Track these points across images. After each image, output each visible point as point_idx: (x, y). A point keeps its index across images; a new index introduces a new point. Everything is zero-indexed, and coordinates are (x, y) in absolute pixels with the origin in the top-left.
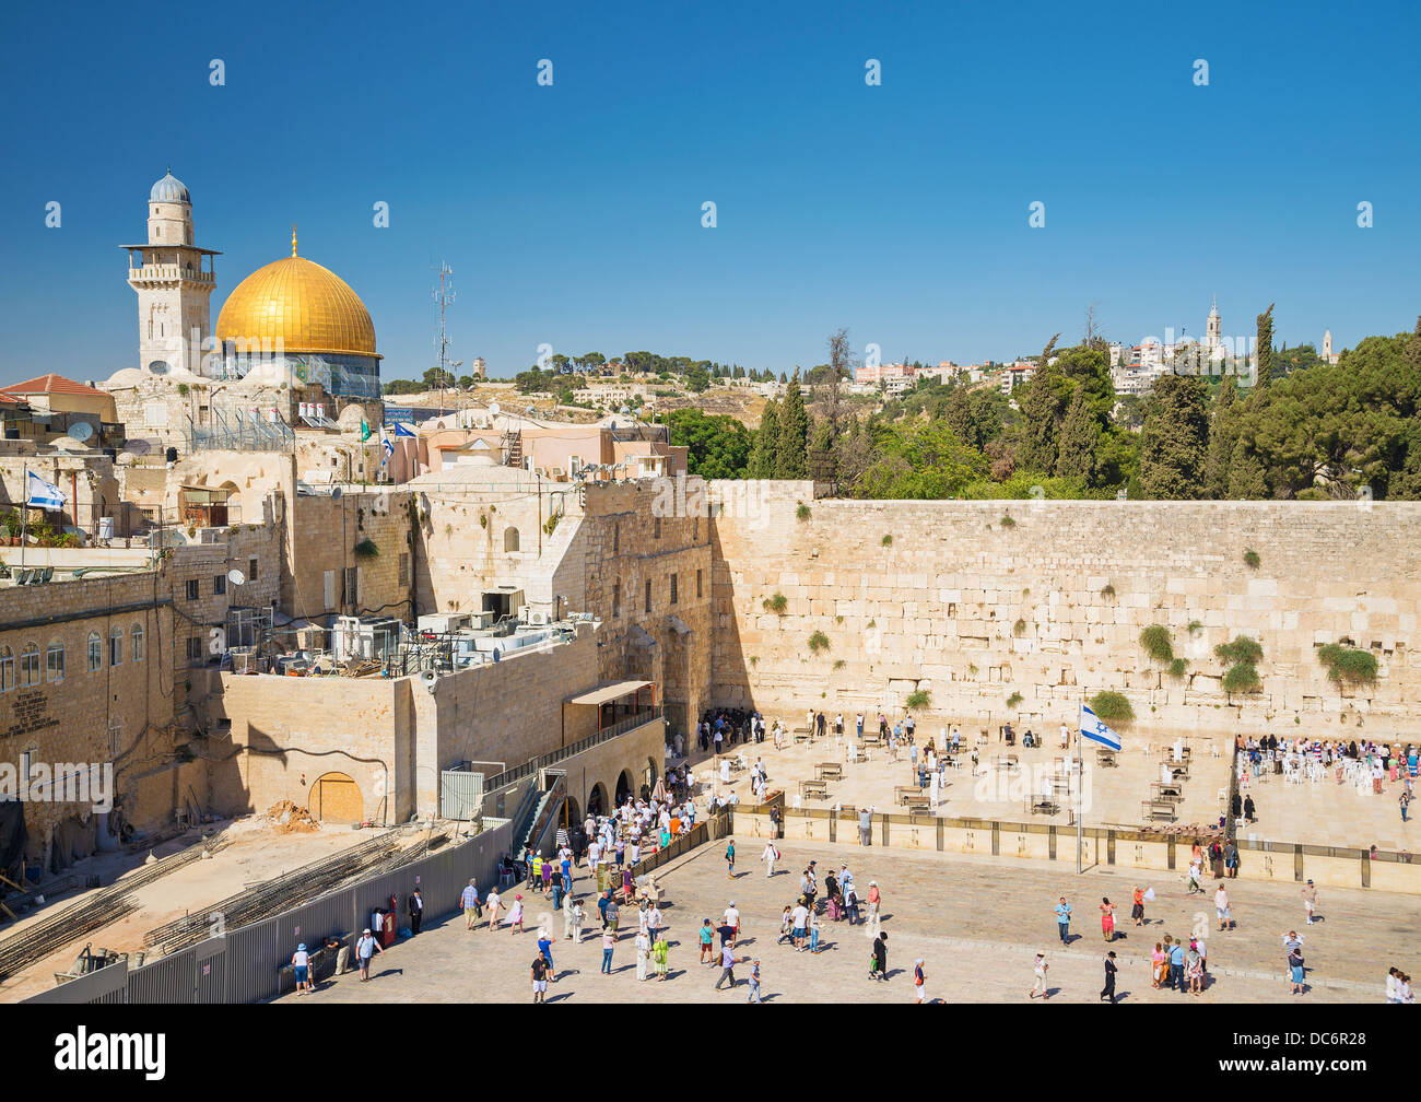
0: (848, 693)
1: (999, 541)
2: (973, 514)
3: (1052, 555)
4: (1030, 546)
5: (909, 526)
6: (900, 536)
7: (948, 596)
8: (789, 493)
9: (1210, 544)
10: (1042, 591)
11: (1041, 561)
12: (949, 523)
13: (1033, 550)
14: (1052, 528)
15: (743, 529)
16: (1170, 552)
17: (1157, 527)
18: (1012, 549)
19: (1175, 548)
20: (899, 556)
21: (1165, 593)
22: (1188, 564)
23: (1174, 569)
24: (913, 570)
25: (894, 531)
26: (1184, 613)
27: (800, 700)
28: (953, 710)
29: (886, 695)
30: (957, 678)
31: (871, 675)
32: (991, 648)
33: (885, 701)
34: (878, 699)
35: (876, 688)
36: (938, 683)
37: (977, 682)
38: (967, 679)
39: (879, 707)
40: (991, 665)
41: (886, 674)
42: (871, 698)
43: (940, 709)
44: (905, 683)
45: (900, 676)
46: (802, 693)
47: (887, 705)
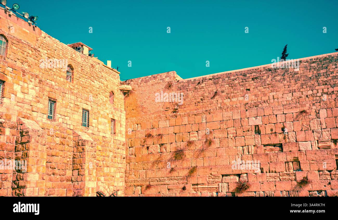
0: (199, 186)
1: (282, 84)
2: (264, 72)
3: (317, 88)
4: (302, 85)
5: (228, 85)
6: (223, 92)
7: (253, 122)
8: (163, 80)
10: (314, 111)
11: (310, 92)
12: (251, 79)
13: (304, 87)
14: (315, 72)
15: (140, 101)
18: (291, 89)
20: (223, 102)
24: (232, 109)
25: (219, 89)
27: (171, 192)
28: (264, 192)
29: (220, 185)
30: (265, 171)
31: (211, 174)
32: (284, 150)
33: (221, 189)
34: (216, 188)
35: (214, 181)
36: (252, 175)
37: (277, 173)
38: (271, 171)
39: (217, 193)
40: (286, 161)
41: (220, 172)
42: (212, 188)
43: (255, 192)
44: (232, 177)
45: (228, 173)
46: (172, 188)
47: (222, 191)
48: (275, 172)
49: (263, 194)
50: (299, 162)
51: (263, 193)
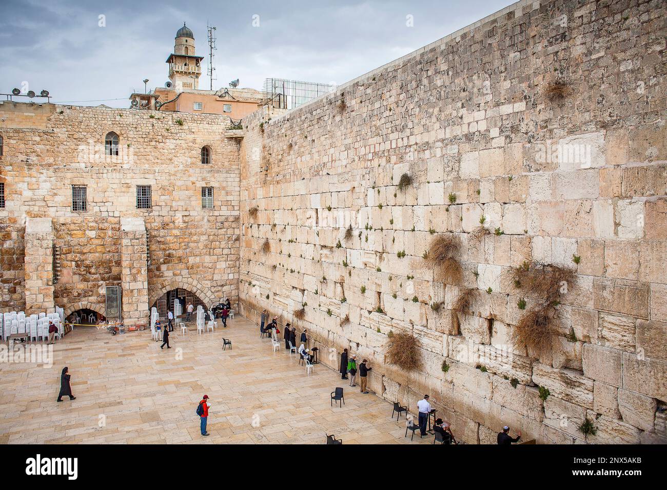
3: (370, 141)
4: (357, 134)
5: (299, 132)
6: (296, 144)
7: (314, 202)
9: (507, 84)
10: (363, 189)
11: (363, 151)
12: (316, 121)
13: (358, 138)
15: (247, 155)
16: (463, 111)
17: (450, 73)
18: (347, 141)
19: (468, 103)
20: (295, 163)
21: (458, 178)
22: (482, 126)
23: (469, 137)
24: (301, 176)
25: (293, 139)
26: (478, 209)
29: (289, 301)
41: (290, 281)
43: (311, 323)
44: (298, 293)
45: (296, 286)
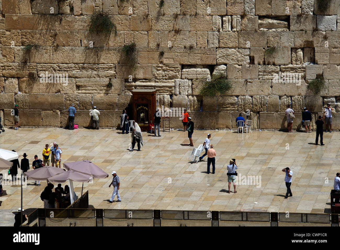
27: (84, 91)
28: (252, 97)
29: (178, 82)
30: (256, 62)
31: (161, 62)
32: (292, 28)
33: (178, 90)
34: (170, 87)
35: (167, 76)
36: (235, 67)
37: (277, 65)
38: (266, 63)
39: (171, 96)
40: (293, 46)
41: (178, 60)
42: (163, 86)
43: (237, 96)
44: (199, 69)
45: (193, 62)
46: (86, 84)
47: (180, 93)
48: (274, 64)
49: (251, 101)
50: (314, 48)
51: (250, 98)
